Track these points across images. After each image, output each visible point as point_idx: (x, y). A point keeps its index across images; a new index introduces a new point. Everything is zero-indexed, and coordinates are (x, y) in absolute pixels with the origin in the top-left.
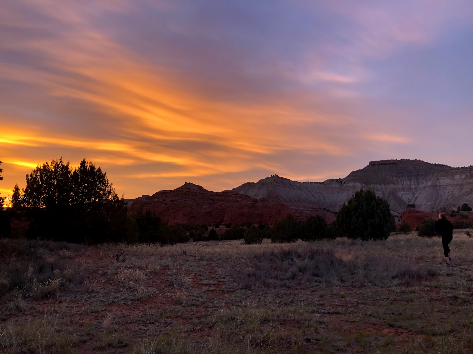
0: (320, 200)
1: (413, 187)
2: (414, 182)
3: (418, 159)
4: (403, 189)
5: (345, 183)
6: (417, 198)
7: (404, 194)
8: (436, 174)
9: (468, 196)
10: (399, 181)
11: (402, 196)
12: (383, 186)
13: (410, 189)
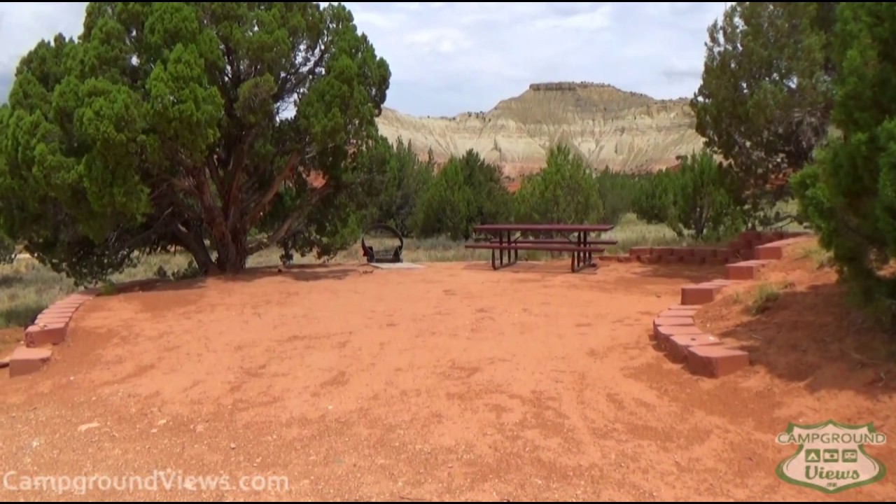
0: (448, 149)
1: (597, 130)
2: (599, 122)
3: (606, 83)
4: (582, 134)
5: (490, 120)
6: (601, 148)
7: (582, 141)
8: (633, 110)
9: (676, 146)
10: (577, 118)
11: (579, 145)
12: (552, 128)
13: (592, 133)
